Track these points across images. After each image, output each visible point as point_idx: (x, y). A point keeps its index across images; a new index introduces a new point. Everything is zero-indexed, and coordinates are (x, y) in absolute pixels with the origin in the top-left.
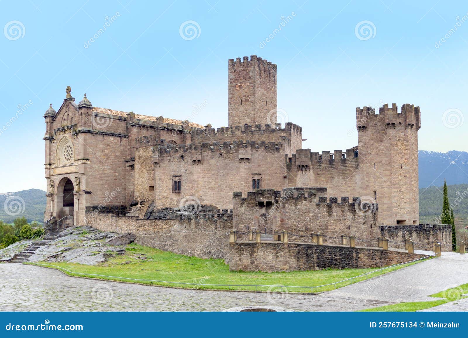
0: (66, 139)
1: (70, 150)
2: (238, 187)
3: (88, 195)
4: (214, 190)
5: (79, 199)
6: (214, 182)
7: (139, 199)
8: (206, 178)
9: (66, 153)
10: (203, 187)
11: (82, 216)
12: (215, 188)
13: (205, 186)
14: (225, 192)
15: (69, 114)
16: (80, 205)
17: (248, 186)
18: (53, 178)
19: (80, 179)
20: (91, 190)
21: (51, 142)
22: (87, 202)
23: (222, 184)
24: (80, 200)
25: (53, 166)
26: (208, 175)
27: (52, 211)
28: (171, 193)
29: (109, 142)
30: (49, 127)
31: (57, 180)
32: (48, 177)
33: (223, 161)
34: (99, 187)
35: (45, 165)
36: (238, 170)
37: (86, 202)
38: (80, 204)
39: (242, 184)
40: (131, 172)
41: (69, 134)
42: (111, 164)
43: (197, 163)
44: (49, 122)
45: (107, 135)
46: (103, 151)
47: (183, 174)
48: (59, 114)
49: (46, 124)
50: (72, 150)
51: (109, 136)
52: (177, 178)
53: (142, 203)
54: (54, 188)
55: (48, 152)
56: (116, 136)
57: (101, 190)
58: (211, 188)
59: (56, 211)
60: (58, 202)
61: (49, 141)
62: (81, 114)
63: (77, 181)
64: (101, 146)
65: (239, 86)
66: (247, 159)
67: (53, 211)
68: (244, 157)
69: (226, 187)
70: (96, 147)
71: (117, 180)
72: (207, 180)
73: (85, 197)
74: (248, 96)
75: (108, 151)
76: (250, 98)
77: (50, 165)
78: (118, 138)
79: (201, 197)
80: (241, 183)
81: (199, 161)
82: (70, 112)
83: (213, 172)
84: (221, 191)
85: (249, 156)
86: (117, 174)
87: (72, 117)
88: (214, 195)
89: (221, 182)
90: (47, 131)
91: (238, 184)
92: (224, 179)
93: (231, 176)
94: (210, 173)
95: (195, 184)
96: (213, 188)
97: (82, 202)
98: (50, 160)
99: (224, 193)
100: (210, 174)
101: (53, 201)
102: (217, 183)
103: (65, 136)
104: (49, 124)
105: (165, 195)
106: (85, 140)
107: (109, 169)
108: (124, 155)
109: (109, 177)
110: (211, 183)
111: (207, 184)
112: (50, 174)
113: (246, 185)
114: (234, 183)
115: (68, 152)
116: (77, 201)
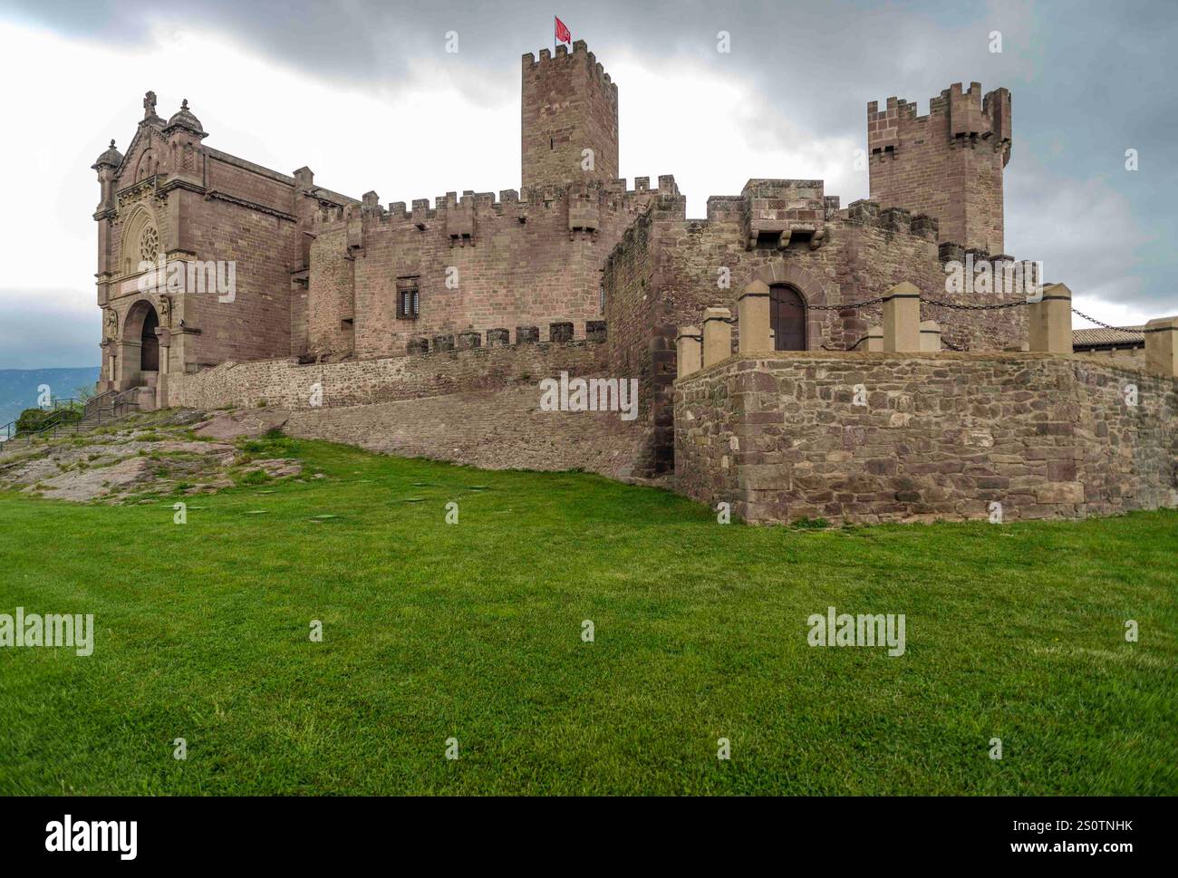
0: (145, 213)
1: (154, 237)
2: (565, 299)
3: (190, 337)
4: (504, 308)
5: (168, 347)
6: (504, 291)
7: (319, 349)
8: (483, 281)
9: (145, 246)
10: (475, 303)
11: (174, 385)
12: (507, 304)
13: (481, 300)
14: (533, 315)
15: (150, 157)
16: (171, 360)
17: (592, 298)
18: (113, 305)
19: (172, 301)
20: (200, 326)
21: (111, 222)
22: (187, 352)
23: (523, 295)
24: (170, 349)
25: (115, 278)
26: (489, 272)
27: (111, 379)
28: (394, 320)
29: (249, 222)
30: (107, 192)
31: (123, 308)
32: (105, 302)
33: (526, 238)
34: (223, 322)
35: (96, 275)
36: (566, 259)
37: (185, 354)
38: (173, 358)
39: (575, 294)
40: (303, 296)
41: (148, 199)
42: (253, 274)
43: (461, 243)
44: (107, 178)
45: (242, 205)
46: (231, 241)
47: (424, 273)
48: (129, 159)
49: (99, 185)
50: (156, 238)
51: (249, 210)
52: (409, 283)
53: (325, 359)
54: (117, 326)
55: (104, 248)
56: (265, 212)
57: (225, 329)
58: (496, 304)
59: (120, 379)
60: (125, 359)
61: (105, 221)
62: (175, 146)
63: (164, 304)
64: (228, 228)
65: (547, 109)
66: (590, 230)
67: (114, 380)
68: (584, 224)
69: (535, 302)
70: (213, 228)
71: (268, 310)
72: (486, 285)
73: (182, 340)
74: (567, 130)
75: (245, 243)
76: (571, 134)
77: (109, 275)
78: (274, 220)
79: (471, 327)
80: (574, 290)
81: (466, 236)
82: (152, 151)
83: (503, 266)
84: (523, 312)
85: (594, 224)
86: (270, 298)
87: (158, 163)
88: (503, 322)
89: (522, 290)
90: (102, 201)
91: (565, 295)
92: (531, 283)
93: (548, 274)
94: (493, 269)
95: (455, 295)
96: (501, 304)
97: (175, 353)
98: (108, 264)
99: (530, 316)
100: (494, 272)
101: (115, 357)
102: (511, 291)
103: (139, 205)
104: (107, 183)
105: (379, 325)
106: (182, 207)
107: (249, 283)
108: (287, 258)
109: (250, 303)
110: (495, 292)
111: (486, 294)
112: (107, 297)
113: (587, 297)
114: (556, 292)
115: (150, 243)
116: (165, 350)
